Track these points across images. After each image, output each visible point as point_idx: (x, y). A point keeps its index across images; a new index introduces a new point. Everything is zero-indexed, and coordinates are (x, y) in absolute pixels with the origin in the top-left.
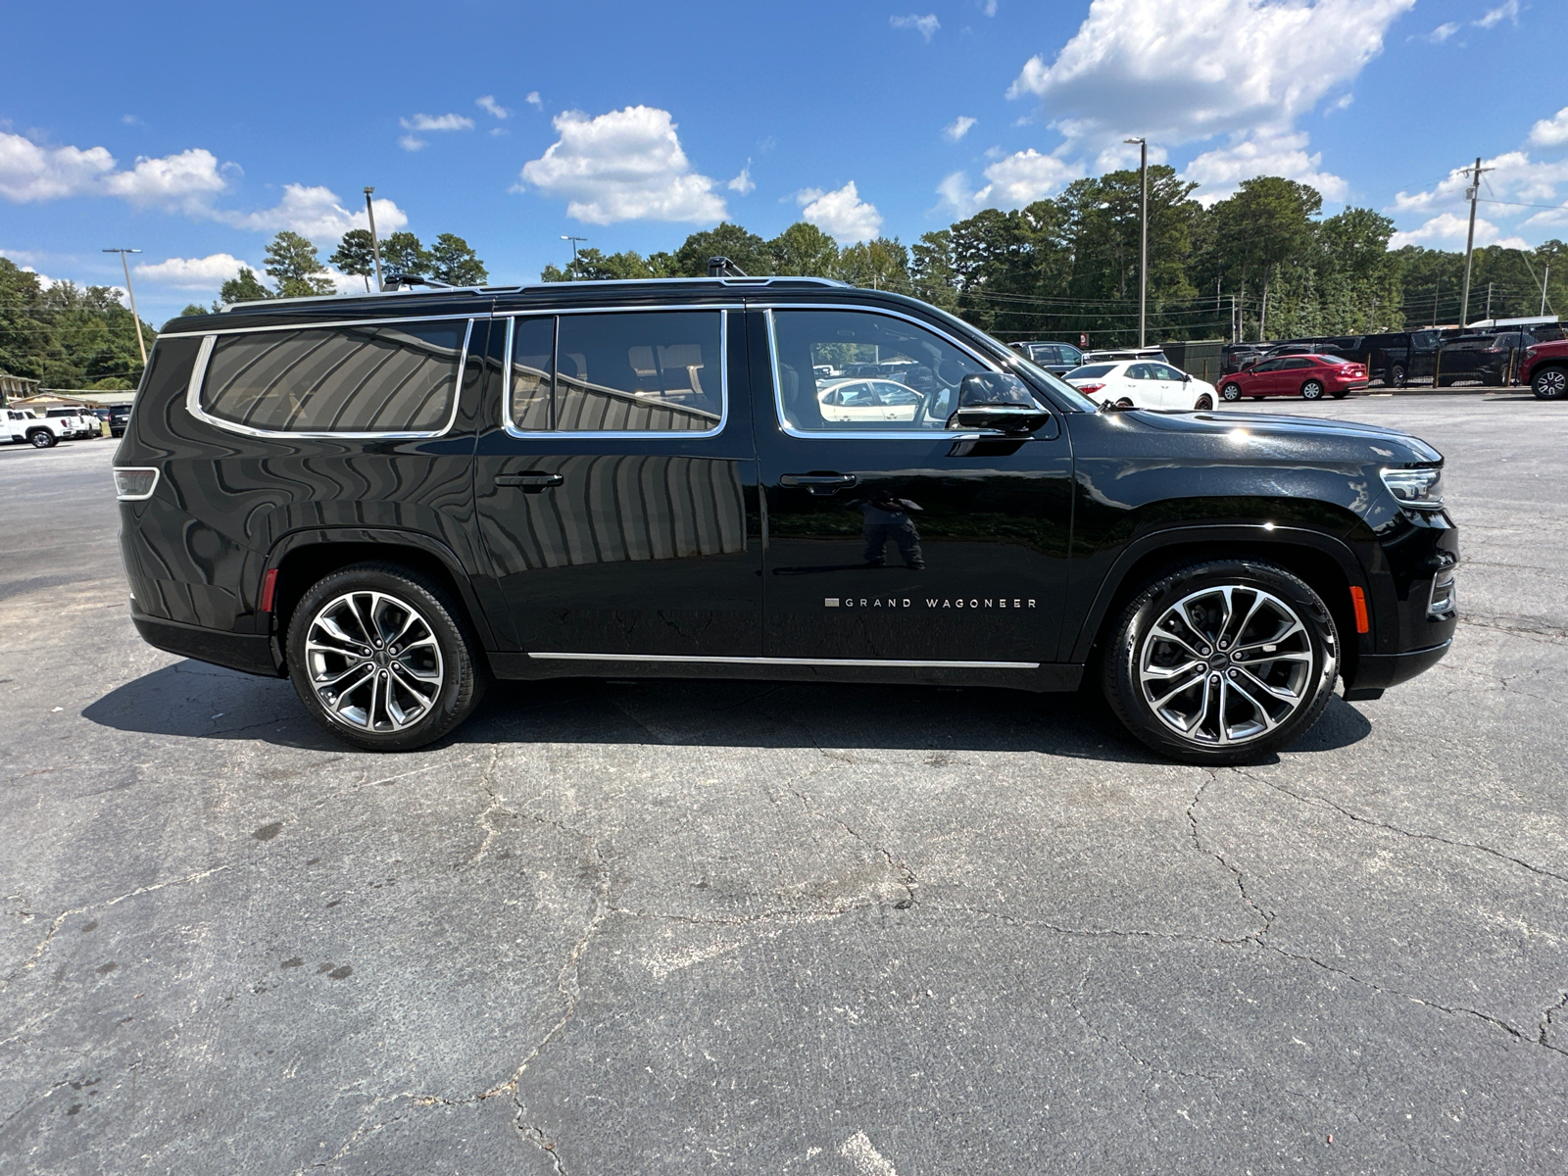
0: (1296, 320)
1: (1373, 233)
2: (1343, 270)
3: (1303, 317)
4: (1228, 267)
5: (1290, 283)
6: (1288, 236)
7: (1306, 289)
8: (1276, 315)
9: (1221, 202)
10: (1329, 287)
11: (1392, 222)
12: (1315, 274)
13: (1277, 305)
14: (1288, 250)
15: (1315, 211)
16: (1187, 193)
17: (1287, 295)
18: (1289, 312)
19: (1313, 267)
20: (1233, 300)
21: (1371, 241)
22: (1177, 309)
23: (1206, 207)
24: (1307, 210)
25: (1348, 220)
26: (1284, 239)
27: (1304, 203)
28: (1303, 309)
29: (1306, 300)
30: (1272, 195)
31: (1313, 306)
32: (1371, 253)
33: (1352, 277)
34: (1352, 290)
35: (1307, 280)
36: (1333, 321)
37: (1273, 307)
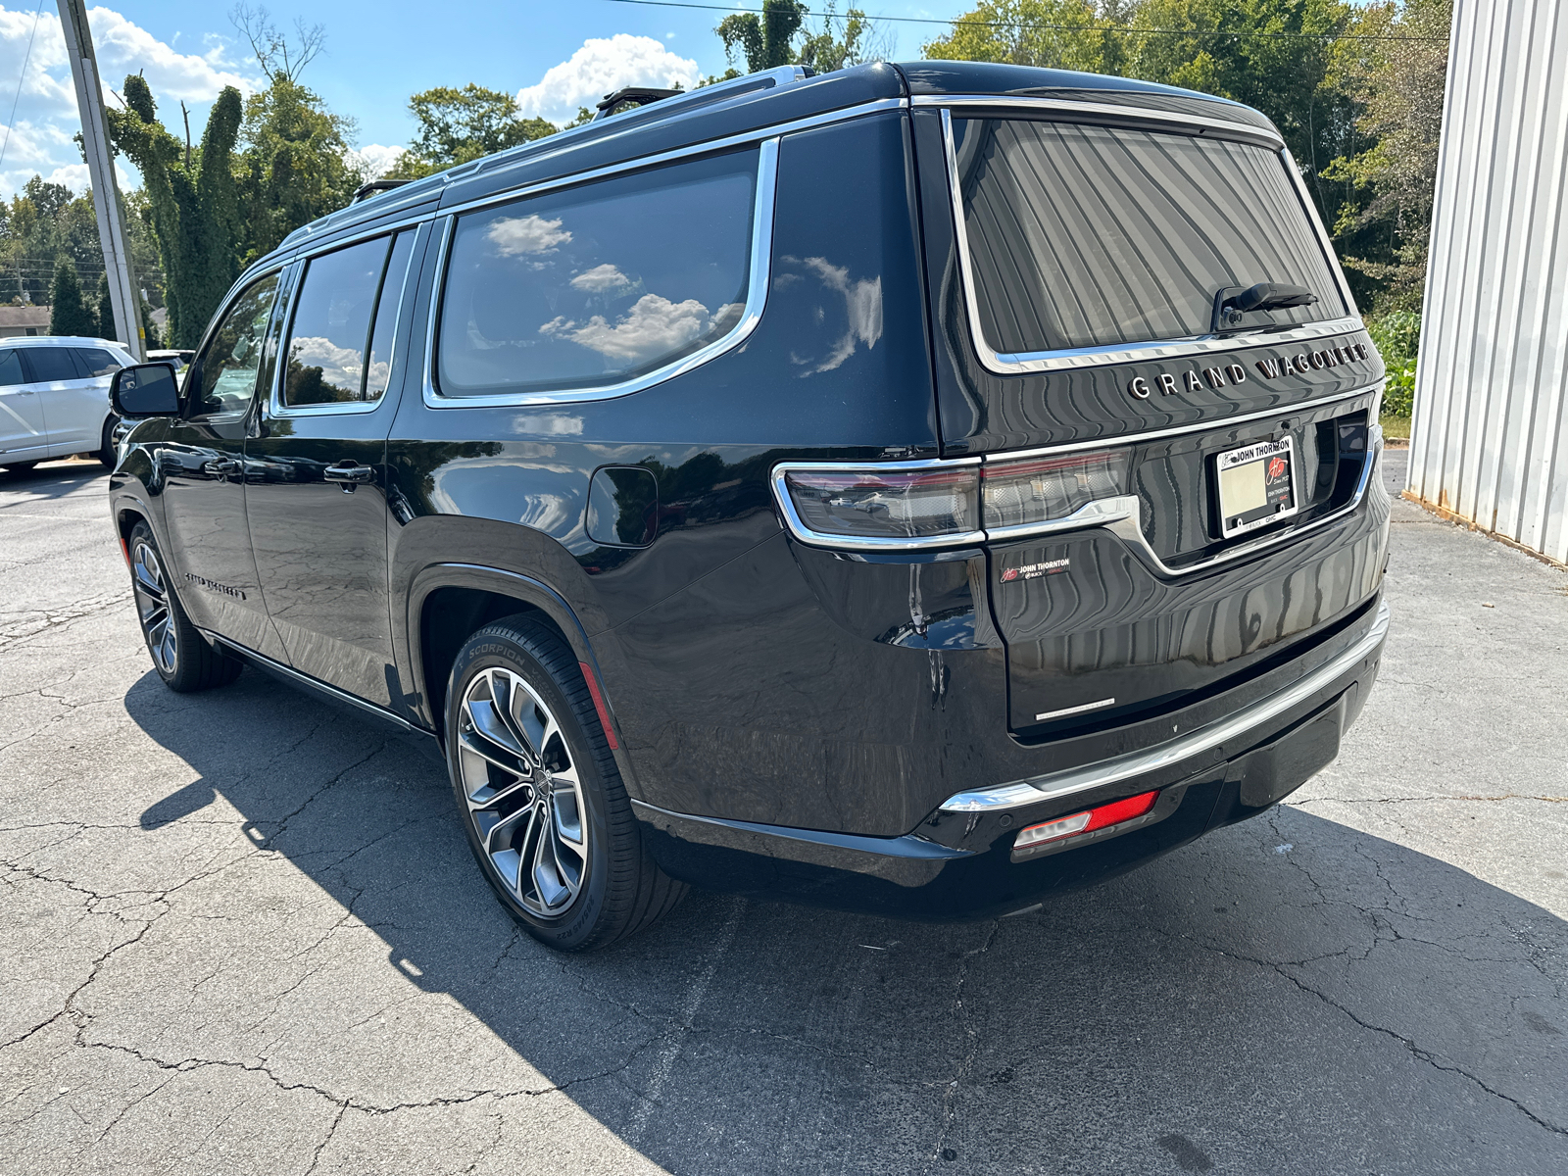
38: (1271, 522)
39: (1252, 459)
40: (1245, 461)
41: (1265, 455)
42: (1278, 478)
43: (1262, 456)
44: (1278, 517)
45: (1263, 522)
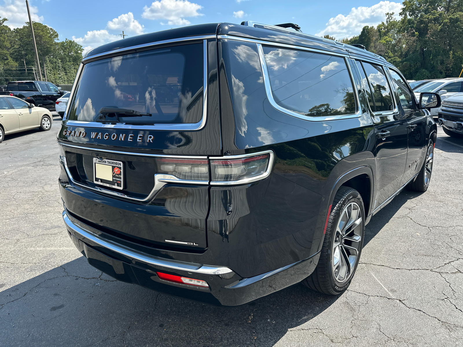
0: (58, 78)
1: (77, 49)
2: (69, 61)
3: (60, 77)
4: (26, 55)
5: (53, 64)
6: (49, 46)
7: (59, 67)
8: (50, 76)
9: (18, 28)
10: (67, 67)
11: (82, 47)
12: (61, 62)
13: (50, 72)
14: (50, 52)
15: (56, 39)
16: (3, 22)
17: (53, 68)
18: (55, 75)
19: (60, 59)
20: (33, 68)
21: (76, 52)
22: (9, 70)
23: (12, 29)
24: (53, 38)
25: (67, 44)
26: (48, 48)
27: (52, 35)
28: (59, 74)
29: (60, 71)
30: (40, 29)
31: (63, 74)
32: (78, 56)
33: (73, 64)
34: (74, 69)
35: (58, 63)
36: (70, 79)
37: (49, 73)
38: (110, 187)
39: (105, 164)
40: (103, 163)
41: (113, 165)
42: (117, 175)
43: (112, 165)
44: (114, 187)
45: (108, 185)
